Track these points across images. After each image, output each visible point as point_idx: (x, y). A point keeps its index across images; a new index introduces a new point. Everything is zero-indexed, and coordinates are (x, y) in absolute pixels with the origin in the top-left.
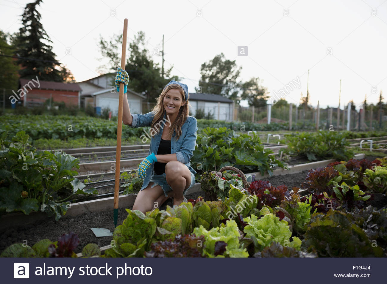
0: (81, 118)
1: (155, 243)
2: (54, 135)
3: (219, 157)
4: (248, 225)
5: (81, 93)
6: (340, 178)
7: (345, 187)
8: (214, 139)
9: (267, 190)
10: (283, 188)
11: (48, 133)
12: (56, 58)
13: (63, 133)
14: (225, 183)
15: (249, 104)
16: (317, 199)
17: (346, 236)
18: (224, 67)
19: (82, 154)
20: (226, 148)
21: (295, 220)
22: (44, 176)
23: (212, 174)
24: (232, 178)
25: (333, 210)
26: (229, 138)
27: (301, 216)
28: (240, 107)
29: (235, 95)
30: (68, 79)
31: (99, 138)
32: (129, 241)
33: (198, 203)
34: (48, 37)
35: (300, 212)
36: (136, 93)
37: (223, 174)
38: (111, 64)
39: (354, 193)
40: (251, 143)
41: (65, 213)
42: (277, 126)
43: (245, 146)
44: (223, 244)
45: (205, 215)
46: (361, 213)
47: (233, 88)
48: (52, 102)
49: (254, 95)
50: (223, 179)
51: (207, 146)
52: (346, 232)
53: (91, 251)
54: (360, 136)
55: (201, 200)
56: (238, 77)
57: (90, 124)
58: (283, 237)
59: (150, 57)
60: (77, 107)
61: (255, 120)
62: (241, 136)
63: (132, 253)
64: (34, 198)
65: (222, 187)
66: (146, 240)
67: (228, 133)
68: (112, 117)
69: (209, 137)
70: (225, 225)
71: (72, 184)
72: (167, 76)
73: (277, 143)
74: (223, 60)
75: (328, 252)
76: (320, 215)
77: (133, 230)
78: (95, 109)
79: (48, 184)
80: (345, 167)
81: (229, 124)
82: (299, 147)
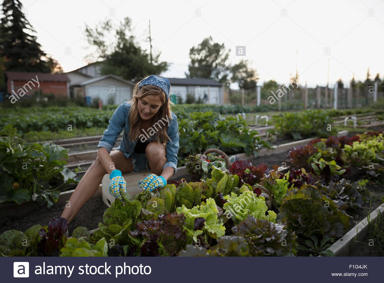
0: (71, 108)
1: (139, 223)
2: (44, 127)
3: (205, 140)
4: (227, 202)
5: (69, 83)
6: (319, 154)
7: (323, 162)
8: (201, 123)
9: (247, 170)
10: (263, 167)
11: (37, 125)
12: (42, 49)
13: (53, 125)
14: (208, 165)
15: (240, 86)
16: (294, 175)
17: (317, 207)
18: (213, 50)
19: (72, 144)
20: (212, 132)
21: (273, 196)
22: (34, 167)
23: (196, 157)
24: (216, 159)
25: (306, 184)
26: (215, 122)
27: (278, 192)
28: (230, 90)
29: (225, 77)
30: (56, 70)
31: (89, 128)
32: (117, 222)
33: (181, 184)
34: (31, 26)
35: (278, 188)
36: (126, 81)
37: (207, 157)
38: (99, 52)
39: (331, 168)
40: (237, 126)
41: (56, 201)
42: (266, 107)
43: (230, 129)
44: (202, 220)
45: (188, 196)
46: (335, 186)
47: (223, 71)
48: (41, 93)
49: (244, 77)
50: (208, 161)
51: (193, 130)
52: (316, 203)
53: (81, 233)
54: (346, 114)
55: (184, 182)
56: (227, 60)
57: (79, 114)
58: (260, 211)
59: (137, 43)
60: (67, 97)
61: (245, 102)
62: (227, 119)
63: (119, 233)
64: (26, 188)
65: (205, 169)
66: (131, 220)
67: (214, 117)
68: (102, 106)
69: (195, 122)
70: (205, 203)
71: (63, 174)
72: (156, 62)
73: (265, 124)
74: (212, 43)
75: (300, 222)
76: (295, 190)
77: (120, 212)
78: (85, 99)
79: (38, 175)
80: (324, 144)
81: (218, 108)
82: (285, 127)
